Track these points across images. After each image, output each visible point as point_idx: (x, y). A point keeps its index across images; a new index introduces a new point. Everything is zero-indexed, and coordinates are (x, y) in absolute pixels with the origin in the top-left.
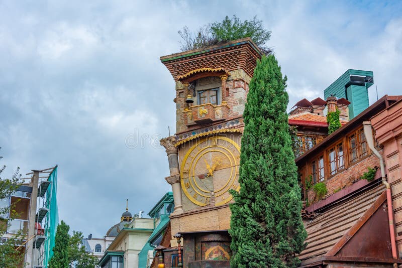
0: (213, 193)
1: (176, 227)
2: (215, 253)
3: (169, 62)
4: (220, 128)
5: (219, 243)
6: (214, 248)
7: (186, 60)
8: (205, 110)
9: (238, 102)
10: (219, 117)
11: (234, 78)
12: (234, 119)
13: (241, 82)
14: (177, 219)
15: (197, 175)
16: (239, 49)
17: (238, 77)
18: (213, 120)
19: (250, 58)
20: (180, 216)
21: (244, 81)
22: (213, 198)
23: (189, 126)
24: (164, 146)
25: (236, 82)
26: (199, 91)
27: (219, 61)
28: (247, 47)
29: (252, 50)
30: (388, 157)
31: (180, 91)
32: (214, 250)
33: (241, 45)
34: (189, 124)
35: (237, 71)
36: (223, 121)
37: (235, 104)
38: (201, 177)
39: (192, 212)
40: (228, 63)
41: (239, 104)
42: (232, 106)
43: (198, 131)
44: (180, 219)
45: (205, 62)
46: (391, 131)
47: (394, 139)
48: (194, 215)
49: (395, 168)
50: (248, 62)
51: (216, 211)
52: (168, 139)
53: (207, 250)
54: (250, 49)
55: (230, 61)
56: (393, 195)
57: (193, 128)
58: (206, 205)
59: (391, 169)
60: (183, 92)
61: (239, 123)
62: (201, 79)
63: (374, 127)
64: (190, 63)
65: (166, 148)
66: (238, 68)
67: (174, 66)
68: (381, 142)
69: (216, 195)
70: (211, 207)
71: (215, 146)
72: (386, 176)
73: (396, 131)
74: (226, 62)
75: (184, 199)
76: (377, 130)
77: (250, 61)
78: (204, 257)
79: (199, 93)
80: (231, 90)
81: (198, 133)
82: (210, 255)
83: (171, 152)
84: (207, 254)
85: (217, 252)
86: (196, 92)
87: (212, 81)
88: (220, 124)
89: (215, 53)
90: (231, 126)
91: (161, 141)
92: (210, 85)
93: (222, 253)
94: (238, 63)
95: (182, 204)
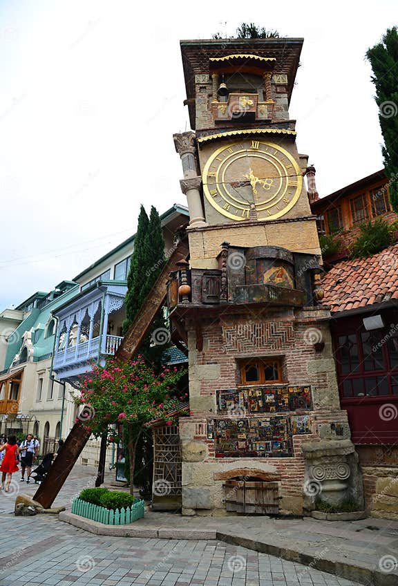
0: (253, 206)
1: (197, 244)
2: (278, 277)
5: (283, 264)
6: (277, 269)
8: (250, 100)
11: (276, 82)
13: (285, 89)
14: (199, 233)
15: (229, 181)
17: (282, 82)
20: (204, 230)
22: (253, 212)
23: (217, 123)
25: (279, 87)
31: (201, 86)
32: (277, 272)
33: (293, 44)
34: (219, 119)
35: (280, 75)
36: (267, 123)
37: (279, 109)
38: (234, 185)
39: (225, 225)
41: (284, 110)
48: (228, 230)
51: (262, 226)
52: (184, 134)
53: (267, 271)
57: (220, 126)
58: (244, 219)
60: (205, 88)
66: (282, 72)
69: (259, 209)
71: (255, 151)
75: (207, 207)
78: (263, 280)
80: (273, 95)
82: (272, 278)
83: (189, 151)
84: (266, 277)
85: (281, 276)
91: (174, 136)
93: (286, 278)
94: (282, 67)
95: (204, 217)
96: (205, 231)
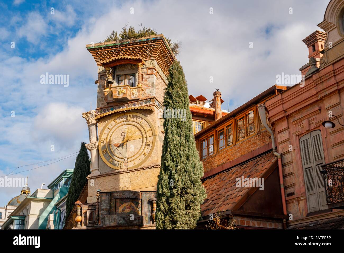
0: (126, 159)
2: (127, 209)
3: (94, 49)
4: (135, 106)
5: (131, 200)
6: (127, 204)
7: (108, 49)
8: (124, 90)
9: (151, 86)
10: (135, 96)
11: (148, 66)
12: (147, 99)
13: (154, 70)
14: (94, 180)
15: (113, 143)
16: (154, 43)
17: (152, 66)
18: (129, 99)
19: (162, 52)
21: (155, 70)
22: (126, 163)
23: (108, 103)
24: (86, 119)
25: (149, 70)
26: (117, 75)
27: (136, 52)
28: (160, 42)
29: (163, 45)
30: (279, 133)
31: (101, 74)
32: (127, 205)
33: (156, 40)
34: (108, 101)
35: (151, 61)
36: (137, 100)
37: (148, 87)
38: (117, 145)
39: (108, 174)
40: (144, 54)
41: (151, 87)
42: (145, 89)
43: (116, 107)
44: (97, 179)
45: (124, 52)
46: (283, 112)
47: (285, 118)
48: (109, 177)
49: (285, 142)
50: (160, 55)
51: (128, 173)
52: (89, 113)
53: (120, 206)
54: (162, 44)
55: (145, 52)
56: (283, 163)
57: (112, 105)
58: (120, 168)
59: (282, 142)
60: (104, 75)
61: (151, 103)
62: (121, 66)
63: (267, 108)
64: (111, 51)
65: (87, 120)
66: (152, 59)
67: (98, 53)
68: (273, 120)
69: (129, 160)
70: (124, 170)
71: (130, 121)
72: (276, 148)
73: (288, 111)
74: (142, 53)
75: (101, 163)
76: (270, 110)
77: (161, 54)
78: (118, 211)
79: (118, 76)
80: (145, 76)
81: (115, 109)
82: (123, 210)
83: (92, 124)
84: (120, 209)
85: (130, 208)
86: (116, 76)
87: (129, 68)
88: (135, 103)
89: (134, 45)
90: (144, 105)
91: (83, 114)
92: (128, 71)
93: (133, 209)
94: (152, 55)
95: (99, 167)
96: (97, 178)
